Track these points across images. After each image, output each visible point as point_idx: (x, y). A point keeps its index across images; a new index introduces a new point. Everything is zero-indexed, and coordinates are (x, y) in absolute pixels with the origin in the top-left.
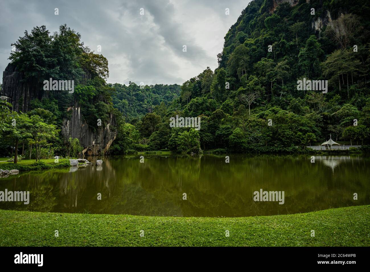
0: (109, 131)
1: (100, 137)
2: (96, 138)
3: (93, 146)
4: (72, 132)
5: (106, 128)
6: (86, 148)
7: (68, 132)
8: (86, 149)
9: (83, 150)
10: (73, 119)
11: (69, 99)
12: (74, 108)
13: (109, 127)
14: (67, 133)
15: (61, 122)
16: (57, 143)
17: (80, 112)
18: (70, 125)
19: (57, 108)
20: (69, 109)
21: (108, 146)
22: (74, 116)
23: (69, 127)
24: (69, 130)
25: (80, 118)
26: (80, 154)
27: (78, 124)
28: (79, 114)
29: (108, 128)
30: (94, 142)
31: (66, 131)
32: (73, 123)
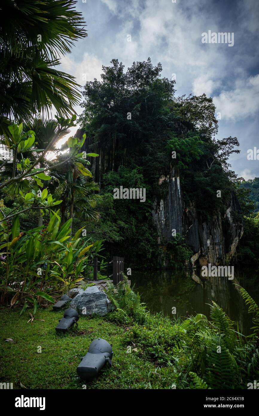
0: (231, 220)
1: (218, 232)
2: (211, 234)
3: (208, 247)
4: (170, 221)
5: (226, 216)
6: (197, 252)
7: (163, 221)
8: (197, 254)
9: (191, 257)
10: (169, 197)
11: (160, 162)
12: (170, 178)
13: (229, 213)
14: (162, 223)
15: (150, 203)
16: (145, 243)
17: (181, 186)
18: (165, 208)
19: (141, 179)
20: (162, 180)
21: (233, 247)
22: (171, 191)
23: (165, 213)
24: (165, 218)
25: (182, 196)
26: (187, 263)
27: (178, 207)
28: (179, 188)
29: (229, 216)
30: (209, 242)
31: (160, 221)
32: (170, 205)
